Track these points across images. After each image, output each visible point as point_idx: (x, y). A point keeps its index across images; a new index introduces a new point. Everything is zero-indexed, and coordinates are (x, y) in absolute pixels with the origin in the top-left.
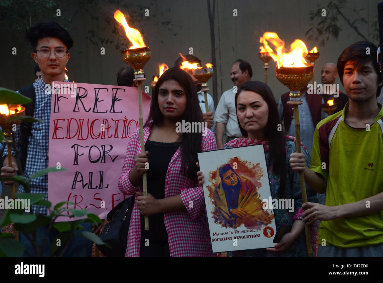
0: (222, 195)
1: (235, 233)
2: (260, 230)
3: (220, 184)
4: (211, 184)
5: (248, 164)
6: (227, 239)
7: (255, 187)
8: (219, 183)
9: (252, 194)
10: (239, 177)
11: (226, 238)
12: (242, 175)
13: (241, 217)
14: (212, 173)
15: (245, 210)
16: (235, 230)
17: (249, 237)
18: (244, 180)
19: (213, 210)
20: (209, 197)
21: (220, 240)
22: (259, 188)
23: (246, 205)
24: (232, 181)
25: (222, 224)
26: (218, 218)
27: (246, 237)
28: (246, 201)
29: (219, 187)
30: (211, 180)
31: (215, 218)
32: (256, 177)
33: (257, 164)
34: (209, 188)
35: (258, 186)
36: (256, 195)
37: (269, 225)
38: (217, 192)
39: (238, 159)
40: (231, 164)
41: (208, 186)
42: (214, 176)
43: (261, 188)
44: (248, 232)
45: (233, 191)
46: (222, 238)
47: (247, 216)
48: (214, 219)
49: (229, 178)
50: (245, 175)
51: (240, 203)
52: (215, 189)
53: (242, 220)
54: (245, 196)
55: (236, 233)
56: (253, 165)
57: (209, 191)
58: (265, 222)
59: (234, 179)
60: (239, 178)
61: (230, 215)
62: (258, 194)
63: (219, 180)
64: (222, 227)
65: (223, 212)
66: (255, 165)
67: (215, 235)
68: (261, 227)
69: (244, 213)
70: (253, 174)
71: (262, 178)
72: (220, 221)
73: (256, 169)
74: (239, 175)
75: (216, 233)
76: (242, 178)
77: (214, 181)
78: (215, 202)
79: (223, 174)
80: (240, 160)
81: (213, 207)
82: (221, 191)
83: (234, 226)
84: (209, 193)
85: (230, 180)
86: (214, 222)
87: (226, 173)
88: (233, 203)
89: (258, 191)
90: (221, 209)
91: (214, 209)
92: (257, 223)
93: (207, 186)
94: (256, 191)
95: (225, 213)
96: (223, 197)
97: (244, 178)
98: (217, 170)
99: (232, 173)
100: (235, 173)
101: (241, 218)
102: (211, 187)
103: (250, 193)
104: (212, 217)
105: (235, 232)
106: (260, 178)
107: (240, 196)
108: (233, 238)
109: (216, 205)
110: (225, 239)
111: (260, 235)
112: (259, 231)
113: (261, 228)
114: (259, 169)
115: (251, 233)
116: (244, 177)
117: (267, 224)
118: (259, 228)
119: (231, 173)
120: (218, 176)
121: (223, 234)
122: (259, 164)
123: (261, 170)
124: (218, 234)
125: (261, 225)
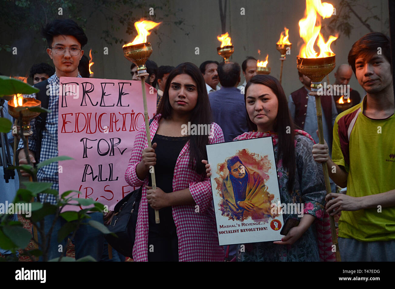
0: (229, 187)
1: (242, 226)
2: (268, 222)
3: (228, 176)
4: (219, 176)
5: (256, 156)
7: (263, 179)
8: (226, 176)
9: (260, 186)
11: (233, 231)
12: (250, 167)
13: (248, 209)
14: (220, 166)
17: (256, 229)
18: (252, 173)
20: (216, 189)
21: (227, 233)
22: (266, 180)
23: (253, 197)
24: (240, 173)
25: (229, 216)
26: (225, 210)
27: (253, 229)
28: (254, 193)
29: (227, 179)
30: (219, 172)
32: (264, 170)
33: (265, 157)
34: (217, 180)
35: (266, 178)
36: (263, 188)
38: (224, 185)
39: (246, 151)
40: (239, 157)
41: (216, 178)
42: (222, 168)
43: (269, 180)
44: (255, 225)
45: (241, 183)
46: (229, 231)
47: (254, 209)
48: (221, 211)
49: (237, 170)
50: (253, 167)
51: (247, 196)
52: (223, 181)
53: (250, 212)
54: (253, 189)
55: (243, 225)
56: (261, 157)
57: (217, 183)
59: (242, 171)
61: (237, 207)
62: (266, 187)
63: (226, 172)
65: (230, 204)
66: (263, 157)
67: (222, 227)
68: (268, 220)
69: (252, 206)
70: (261, 166)
71: (270, 170)
72: (227, 213)
73: (264, 161)
76: (249, 170)
77: (222, 173)
78: (223, 194)
79: (231, 167)
82: (229, 183)
83: (241, 219)
84: (216, 185)
85: (238, 172)
87: (234, 166)
88: (240, 196)
89: (265, 184)
90: (229, 201)
91: (221, 201)
92: (265, 216)
93: (215, 178)
95: (232, 205)
96: (231, 190)
98: (225, 162)
99: (239, 165)
101: (249, 211)
102: (219, 179)
103: (258, 186)
104: (219, 209)
106: (268, 170)
107: (248, 189)
108: (240, 231)
109: (223, 197)
110: (232, 231)
111: (267, 228)
113: (268, 221)
114: (267, 161)
115: (258, 226)
116: (253, 169)
118: (266, 221)
120: (226, 169)
121: (229, 226)
122: (267, 156)
123: (269, 163)
124: (225, 226)
125: (269, 217)
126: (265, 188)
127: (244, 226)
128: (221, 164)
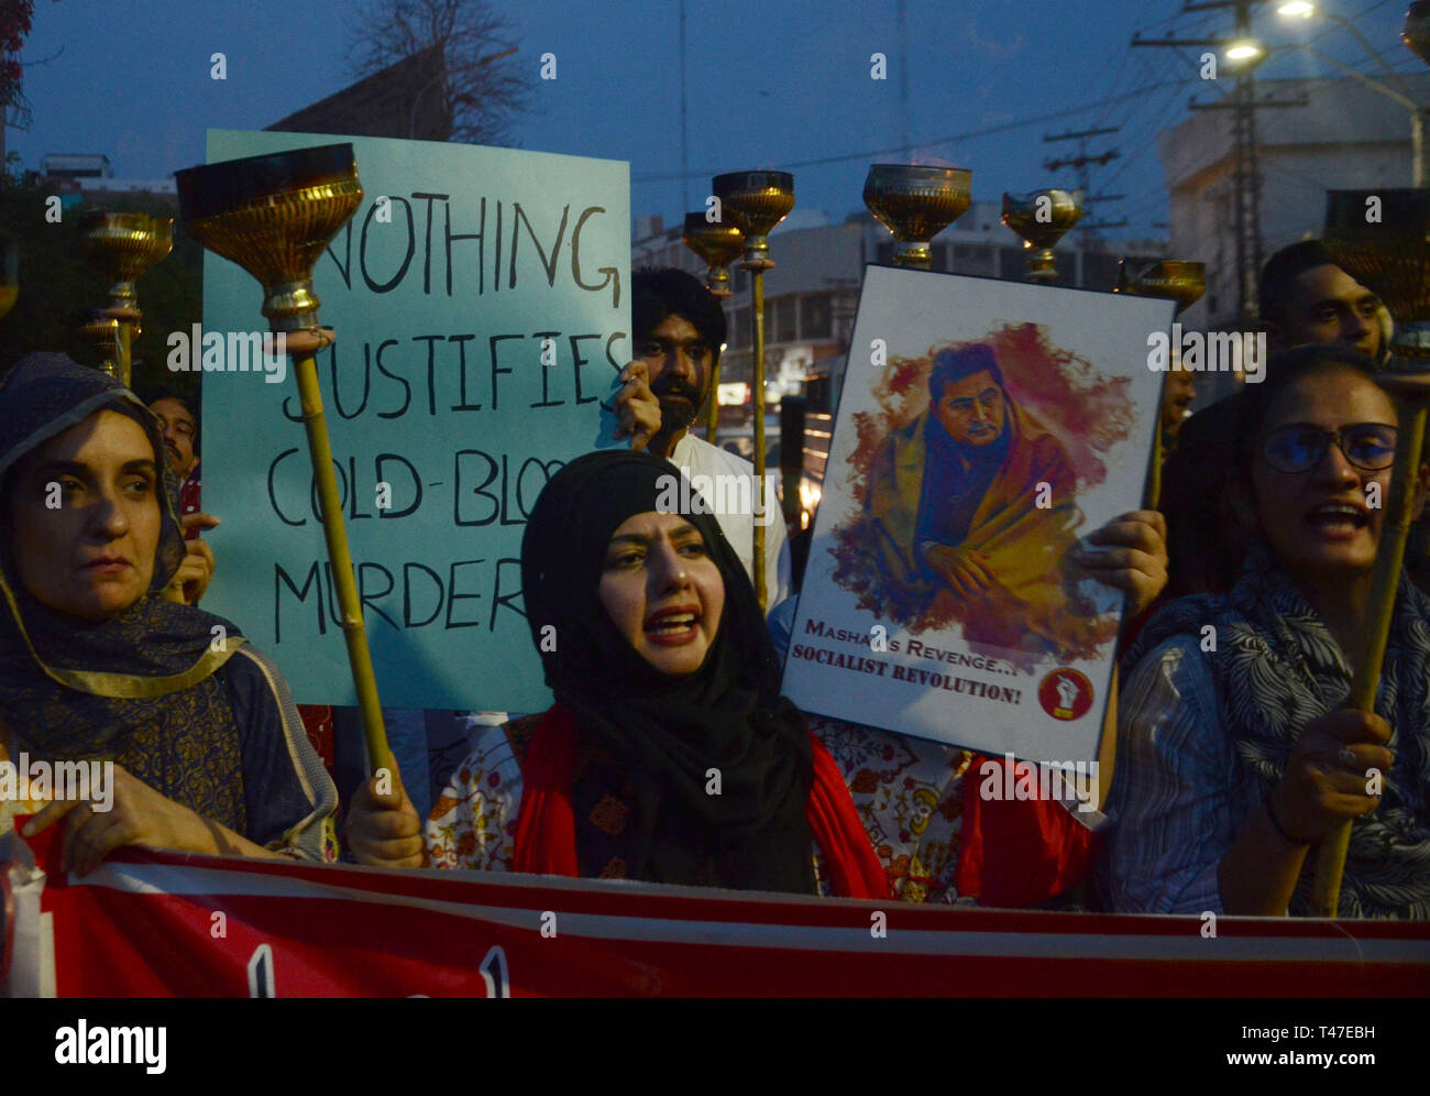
0: (910, 468)
1: (909, 652)
2: (1031, 672)
3: (918, 419)
4: (880, 410)
5: (1078, 370)
6: (864, 666)
7: (1071, 472)
8: (912, 416)
10: (1016, 416)
11: (861, 660)
12: (1033, 409)
13: (959, 587)
14: (897, 365)
15: (989, 564)
16: (915, 638)
17: (968, 688)
18: (1031, 434)
19: (847, 521)
20: (848, 461)
21: (830, 662)
23: (1002, 543)
24: (978, 423)
25: (865, 593)
26: (854, 561)
27: (952, 683)
28: (1008, 525)
29: (909, 432)
30: (884, 392)
31: (840, 556)
32: (1094, 437)
33: (1115, 380)
34: (863, 425)
35: (1091, 475)
36: (1065, 513)
37: (1078, 665)
38: (891, 451)
39: (1036, 335)
40: (995, 349)
41: (864, 414)
42: (903, 377)
43: (1098, 486)
44: (968, 663)
45: (967, 465)
46: (842, 657)
47: (990, 595)
48: (835, 562)
50: (1044, 410)
51: (977, 529)
52: (889, 433)
53: (963, 605)
55: (913, 651)
56: (1099, 378)
57: (860, 435)
58: (1064, 646)
59: (988, 416)
60: (1011, 418)
61: (913, 565)
62: (1077, 514)
63: (918, 402)
64: (858, 607)
65: (885, 542)
66: (1107, 379)
67: (814, 630)
68: (1038, 662)
69: (982, 575)
70: (1085, 417)
71: (1118, 446)
72: (861, 578)
73: (1107, 400)
74: (1015, 402)
75: (822, 625)
76: (1022, 419)
77: (896, 401)
78: (868, 491)
79: (947, 382)
80: (1045, 340)
81: (853, 509)
82: (912, 453)
83: (914, 619)
86: (831, 572)
87: (962, 383)
89: (1079, 500)
90: (885, 528)
92: (1028, 639)
93: (859, 412)
94: (1071, 496)
95: (898, 550)
96: (911, 480)
97: (1036, 425)
98: (926, 356)
99: (988, 386)
100: (1004, 392)
101: (960, 596)
102: (875, 422)
104: (830, 551)
105: (910, 647)
106: (1110, 442)
107: (989, 499)
108: (889, 672)
109: (867, 505)
110: (855, 663)
111: (1019, 693)
112: (1021, 674)
113: (1037, 667)
114: (1120, 402)
115: (982, 676)
116: (1036, 417)
117: (1070, 656)
118: (1027, 666)
119: (984, 387)
121: (850, 637)
122: (1126, 380)
123: (1126, 411)
124: (831, 630)
125: (1043, 652)
126: (1068, 518)
127: (919, 655)
128: (906, 361)
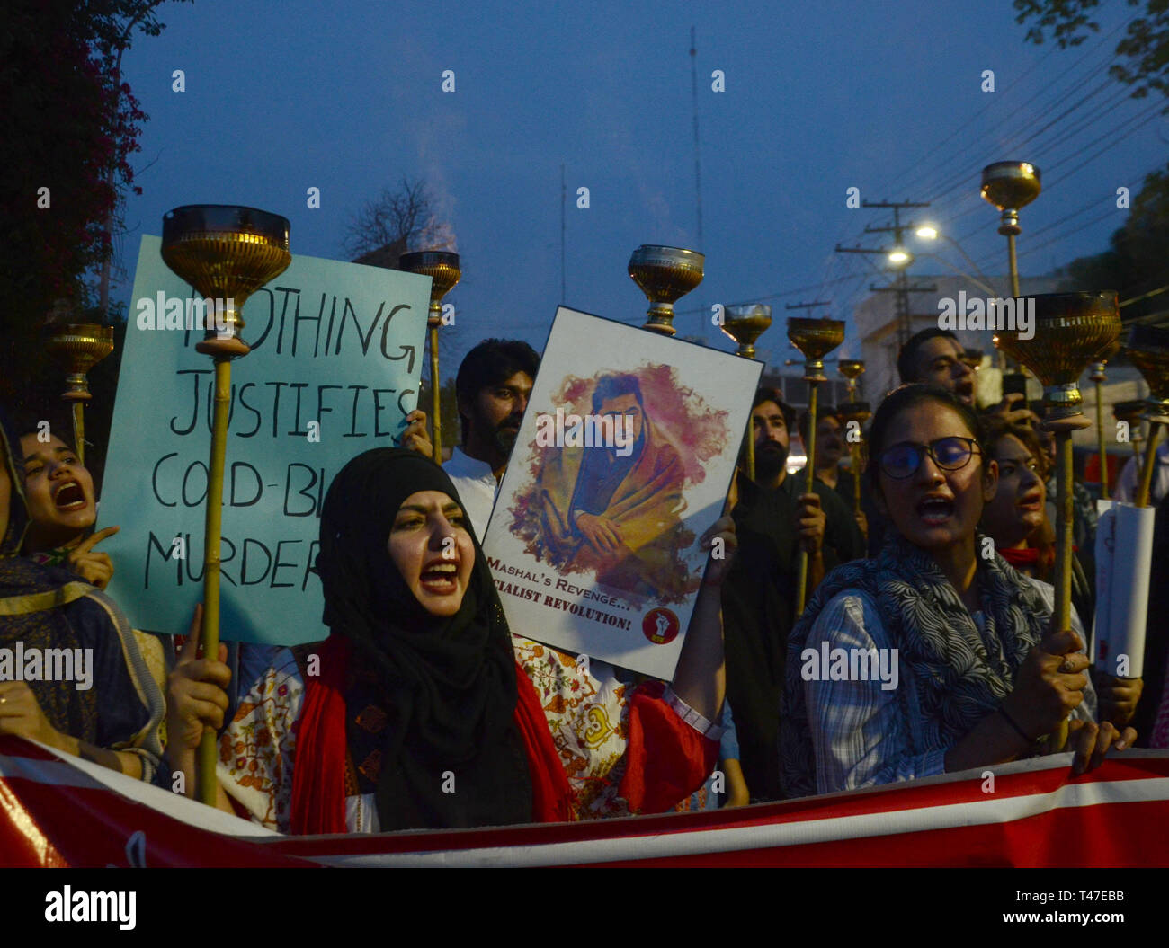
6: (525, 594)
10: (649, 429)
15: (619, 531)
16: (562, 578)
19: (523, 489)
31: (517, 514)
37: (671, 606)
58: (664, 592)
60: (646, 430)
64: (525, 552)
74: (649, 418)
75: (498, 562)
80: (674, 378)
81: (528, 481)
86: (509, 526)
94: (681, 489)
97: (663, 437)
100: (642, 409)
105: (559, 584)
112: (633, 610)
117: (667, 600)
119: (630, 405)
